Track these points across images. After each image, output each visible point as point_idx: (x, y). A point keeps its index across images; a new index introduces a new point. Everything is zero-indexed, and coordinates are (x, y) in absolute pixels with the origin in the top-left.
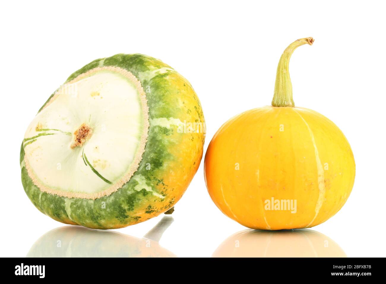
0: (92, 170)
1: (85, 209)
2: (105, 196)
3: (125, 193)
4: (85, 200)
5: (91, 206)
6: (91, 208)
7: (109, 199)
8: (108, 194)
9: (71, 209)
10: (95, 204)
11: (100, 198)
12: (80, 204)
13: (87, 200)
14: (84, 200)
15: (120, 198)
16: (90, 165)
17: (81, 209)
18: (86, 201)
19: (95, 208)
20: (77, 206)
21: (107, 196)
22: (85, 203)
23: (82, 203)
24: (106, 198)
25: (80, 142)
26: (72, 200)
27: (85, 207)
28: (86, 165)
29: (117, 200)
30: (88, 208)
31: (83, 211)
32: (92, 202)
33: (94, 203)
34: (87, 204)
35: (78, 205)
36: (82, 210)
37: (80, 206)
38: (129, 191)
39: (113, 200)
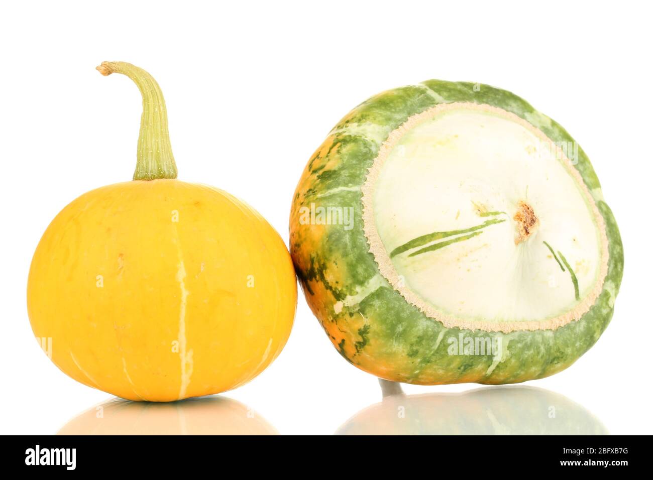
0: (572, 278)
1: (539, 347)
2: (573, 322)
3: (599, 313)
4: (538, 332)
5: (549, 341)
6: (549, 344)
7: (580, 326)
8: (578, 317)
9: (510, 351)
10: (555, 338)
11: (565, 326)
12: (531, 340)
13: (540, 331)
14: (536, 332)
15: (594, 322)
16: (570, 270)
17: (534, 348)
18: (539, 334)
19: (555, 344)
20: (526, 344)
21: (577, 320)
22: (539, 338)
23: (533, 338)
24: (573, 325)
25: (527, 233)
26: (512, 336)
27: (540, 345)
28: (564, 270)
29: (591, 325)
30: (545, 345)
31: (536, 351)
32: (549, 334)
33: (553, 335)
34: (543, 339)
35: (527, 342)
36: (534, 351)
37: (531, 344)
38: (604, 308)
39: (585, 326)
